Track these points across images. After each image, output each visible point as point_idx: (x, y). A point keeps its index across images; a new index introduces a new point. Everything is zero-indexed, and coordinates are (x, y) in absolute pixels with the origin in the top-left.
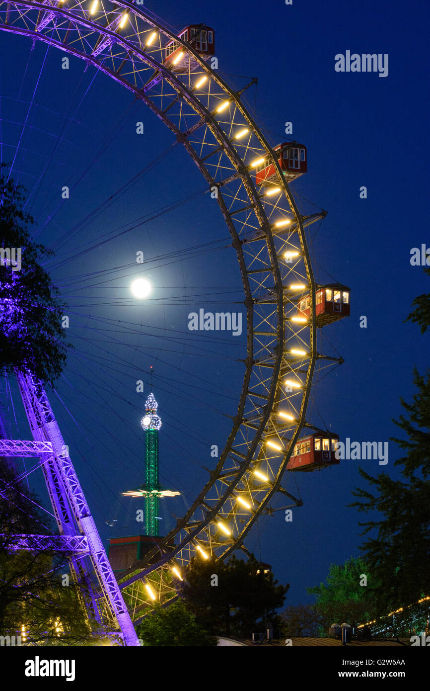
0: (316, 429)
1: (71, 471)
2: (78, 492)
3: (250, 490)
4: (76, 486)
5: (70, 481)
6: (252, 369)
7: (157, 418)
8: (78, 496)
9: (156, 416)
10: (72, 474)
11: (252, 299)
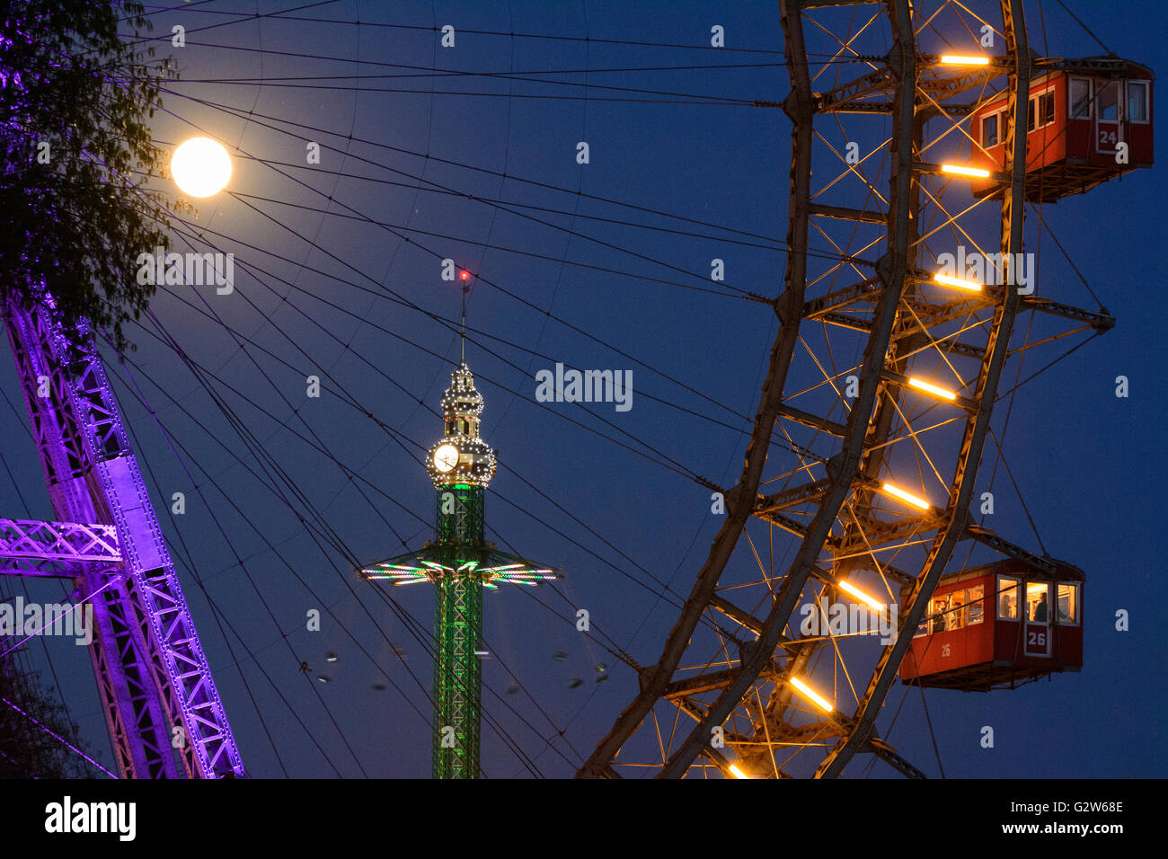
0: (1005, 546)
1: (180, 623)
2: (202, 697)
3: (772, 740)
4: (198, 677)
5: (179, 661)
6: (797, 335)
7: (481, 447)
8: (202, 713)
9: (479, 441)
10: (184, 637)
11: (810, 94)
